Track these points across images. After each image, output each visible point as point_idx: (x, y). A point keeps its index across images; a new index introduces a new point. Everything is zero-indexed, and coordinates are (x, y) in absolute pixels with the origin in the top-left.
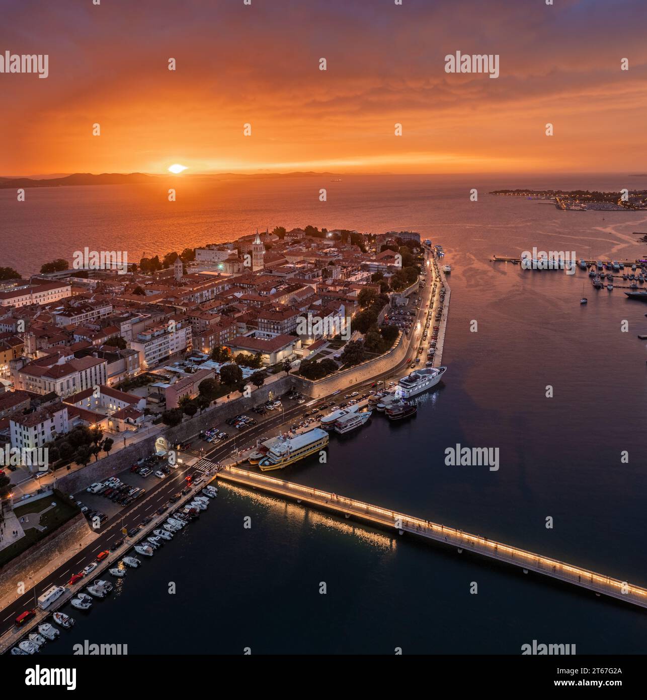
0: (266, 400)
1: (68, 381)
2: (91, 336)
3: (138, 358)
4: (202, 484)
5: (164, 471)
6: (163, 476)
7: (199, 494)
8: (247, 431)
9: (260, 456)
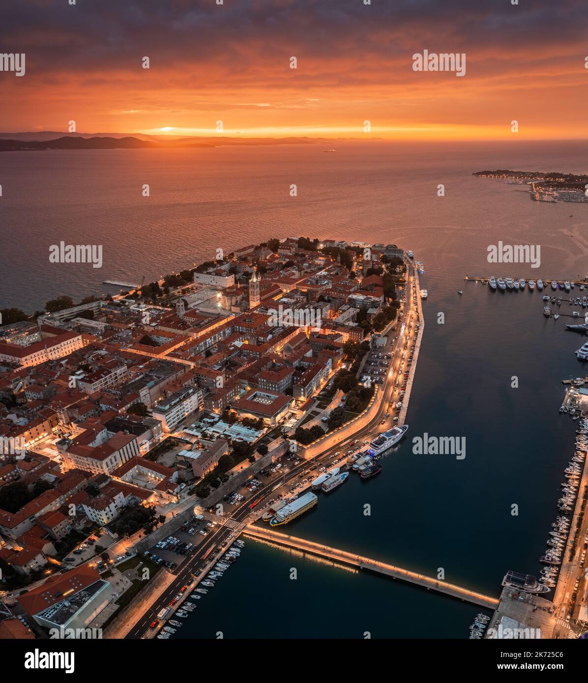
0: (270, 463)
1: (111, 460)
2: (116, 405)
3: (161, 426)
4: (234, 539)
5: (205, 530)
6: (205, 534)
7: (233, 545)
8: (258, 493)
9: (270, 516)
